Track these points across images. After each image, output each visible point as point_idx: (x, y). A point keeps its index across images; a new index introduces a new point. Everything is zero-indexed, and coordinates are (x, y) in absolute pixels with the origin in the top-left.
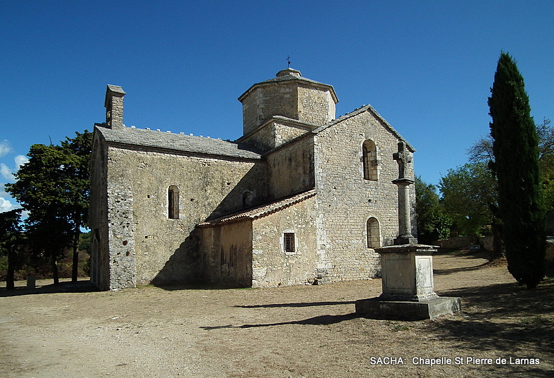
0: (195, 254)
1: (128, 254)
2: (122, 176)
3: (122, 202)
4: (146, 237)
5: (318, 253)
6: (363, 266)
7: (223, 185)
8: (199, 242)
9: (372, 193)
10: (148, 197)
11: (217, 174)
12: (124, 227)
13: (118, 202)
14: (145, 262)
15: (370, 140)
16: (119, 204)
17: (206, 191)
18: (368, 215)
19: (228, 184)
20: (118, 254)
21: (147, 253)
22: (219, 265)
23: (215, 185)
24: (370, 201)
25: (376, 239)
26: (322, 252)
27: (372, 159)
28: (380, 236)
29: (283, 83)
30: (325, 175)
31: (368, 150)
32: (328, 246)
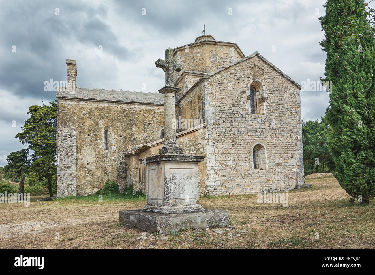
0: (124, 175)
1: (70, 175)
2: (69, 121)
3: (68, 139)
4: (88, 164)
5: (208, 173)
6: (249, 184)
7: (145, 125)
8: (127, 167)
9: (259, 124)
10: (89, 135)
11: (140, 117)
12: (69, 157)
13: (66, 139)
14: (87, 181)
15: (257, 81)
16: (67, 141)
17: (132, 129)
18: (254, 143)
19: (149, 124)
20: (64, 175)
21: (88, 175)
22: (138, 183)
23: (139, 125)
24: (256, 131)
25: (262, 162)
26: (212, 173)
27: (260, 97)
28: (266, 159)
29: (195, 45)
30: (214, 111)
31: (257, 90)
32: (217, 168)
